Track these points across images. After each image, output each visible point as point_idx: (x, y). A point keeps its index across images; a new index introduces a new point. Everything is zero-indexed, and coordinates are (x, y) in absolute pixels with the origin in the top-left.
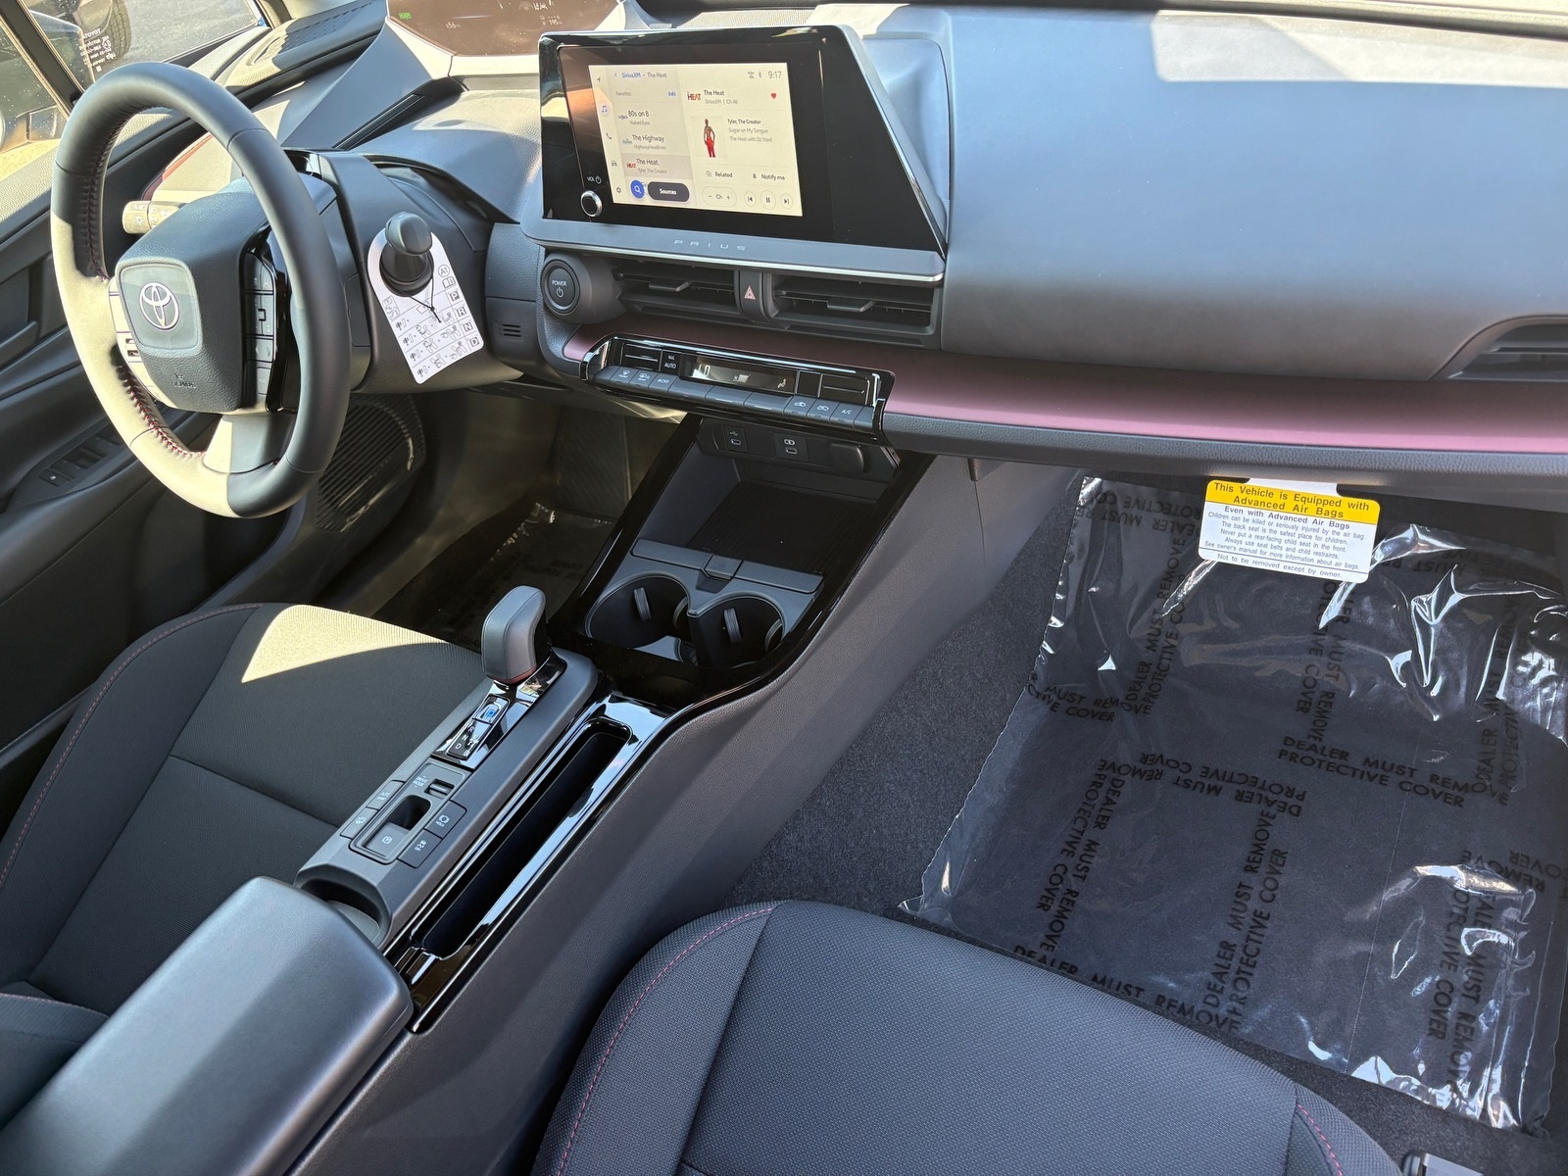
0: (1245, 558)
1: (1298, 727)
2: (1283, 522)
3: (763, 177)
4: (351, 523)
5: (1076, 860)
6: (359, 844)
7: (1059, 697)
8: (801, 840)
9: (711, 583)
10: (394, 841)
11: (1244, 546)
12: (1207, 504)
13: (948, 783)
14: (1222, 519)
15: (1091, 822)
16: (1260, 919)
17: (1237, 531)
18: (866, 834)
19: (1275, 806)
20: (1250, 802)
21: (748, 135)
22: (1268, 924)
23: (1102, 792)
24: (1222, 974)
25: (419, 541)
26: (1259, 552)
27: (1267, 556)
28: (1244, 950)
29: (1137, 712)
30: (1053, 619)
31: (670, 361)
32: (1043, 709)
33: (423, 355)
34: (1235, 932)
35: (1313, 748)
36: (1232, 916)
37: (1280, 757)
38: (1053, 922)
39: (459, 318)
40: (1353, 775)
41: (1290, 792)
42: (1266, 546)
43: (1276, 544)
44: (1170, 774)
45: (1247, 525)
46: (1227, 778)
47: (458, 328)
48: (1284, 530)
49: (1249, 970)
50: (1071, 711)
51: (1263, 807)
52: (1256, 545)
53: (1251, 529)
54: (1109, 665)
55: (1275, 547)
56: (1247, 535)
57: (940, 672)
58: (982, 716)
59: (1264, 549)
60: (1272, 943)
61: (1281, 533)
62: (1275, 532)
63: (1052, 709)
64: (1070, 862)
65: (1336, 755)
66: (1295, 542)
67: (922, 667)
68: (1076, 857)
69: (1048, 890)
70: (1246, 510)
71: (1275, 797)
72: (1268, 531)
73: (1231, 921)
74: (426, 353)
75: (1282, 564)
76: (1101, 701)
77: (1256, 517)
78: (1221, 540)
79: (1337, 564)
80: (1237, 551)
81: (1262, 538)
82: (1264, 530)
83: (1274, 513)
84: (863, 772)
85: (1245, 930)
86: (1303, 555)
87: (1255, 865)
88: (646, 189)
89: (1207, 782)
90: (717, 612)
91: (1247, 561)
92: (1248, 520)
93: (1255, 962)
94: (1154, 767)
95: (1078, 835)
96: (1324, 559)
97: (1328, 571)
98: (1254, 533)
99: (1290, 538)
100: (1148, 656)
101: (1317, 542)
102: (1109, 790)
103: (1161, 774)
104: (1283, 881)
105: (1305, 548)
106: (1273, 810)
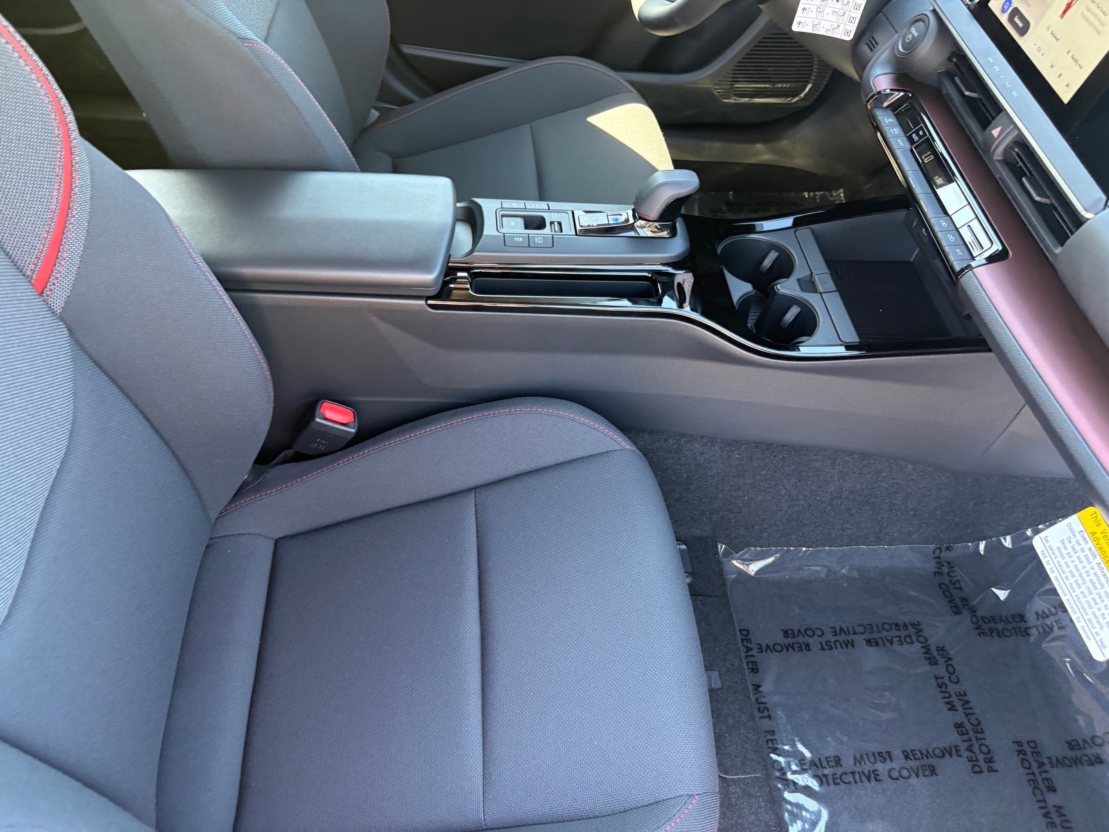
0: (1054, 569)
1: (1052, 747)
2: (1100, 575)
3: (1072, 57)
4: (732, 101)
5: (833, 639)
6: (502, 213)
7: (948, 573)
8: (702, 453)
9: (808, 284)
10: (515, 227)
11: (1062, 562)
12: (1075, 516)
13: (820, 528)
14: (1071, 534)
15: (867, 636)
16: (873, 776)
17: (1070, 550)
18: (741, 493)
19: (969, 754)
20: (960, 735)
21: (1092, 18)
22: (874, 783)
23: (894, 633)
24: (816, 765)
25: (759, 146)
26: (1066, 575)
27: (1067, 583)
28: (843, 774)
29: (976, 629)
30: (1008, 538)
31: (918, 134)
32: (931, 566)
33: (811, 15)
34: (852, 762)
35: (1041, 764)
36: (862, 755)
37: (1013, 742)
38: (779, 644)
39: (852, 10)
40: (1039, 801)
41: (989, 761)
42: (1073, 576)
43: (1080, 582)
44: (941, 670)
45: (1080, 553)
46: (968, 711)
47: (846, 15)
48: (1095, 580)
49: (831, 781)
50: (943, 586)
51: (963, 746)
52: (1069, 569)
53: (1079, 558)
54: (1002, 594)
55: (1077, 583)
56: (1072, 559)
57: (885, 474)
58: (885, 525)
59: (1070, 577)
60: (861, 790)
61: (1091, 580)
62: (1088, 575)
63: (935, 573)
64: (829, 636)
65: (1046, 783)
66: (1091, 593)
67: (876, 460)
68: (834, 639)
69: (799, 631)
70: (1090, 545)
71: (977, 751)
72: (1086, 570)
73: (858, 756)
74: (813, 15)
75: (1069, 596)
76: (967, 602)
77: (1089, 555)
78: (1055, 543)
79: (1096, 633)
80: (1055, 561)
81: (1077, 570)
82: (1084, 567)
83: (1102, 565)
84: (776, 466)
85: (857, 769)
86: (1086, 606)
87: (911, 756)
88: (1011, 9)
89: (954, 698)
90: (792, 301)
91: (1053, 572)
92: (1083, 551)
93: (839, 784)
94: (938, 657)
95: (851, 631)
96: (1094, 621)
97: (1088, 631)
98: (1077, 562)
99: (1092, 589)
100: (1031, 618)
101: (1103, 608)
102: (900, 637)
103: (936, 663)
104: (913, 780)
105: (1092, 603)
106: (966, 754)
